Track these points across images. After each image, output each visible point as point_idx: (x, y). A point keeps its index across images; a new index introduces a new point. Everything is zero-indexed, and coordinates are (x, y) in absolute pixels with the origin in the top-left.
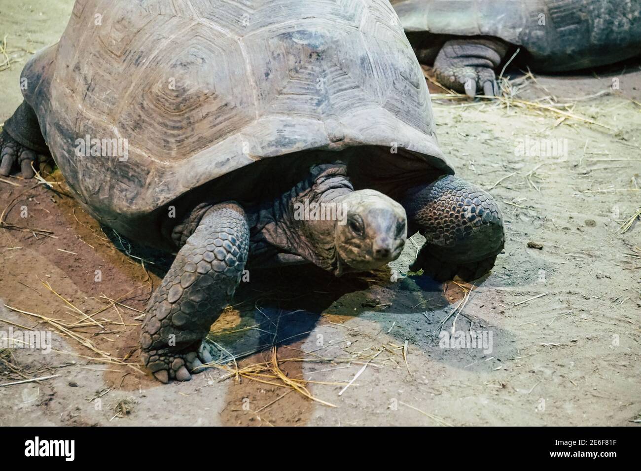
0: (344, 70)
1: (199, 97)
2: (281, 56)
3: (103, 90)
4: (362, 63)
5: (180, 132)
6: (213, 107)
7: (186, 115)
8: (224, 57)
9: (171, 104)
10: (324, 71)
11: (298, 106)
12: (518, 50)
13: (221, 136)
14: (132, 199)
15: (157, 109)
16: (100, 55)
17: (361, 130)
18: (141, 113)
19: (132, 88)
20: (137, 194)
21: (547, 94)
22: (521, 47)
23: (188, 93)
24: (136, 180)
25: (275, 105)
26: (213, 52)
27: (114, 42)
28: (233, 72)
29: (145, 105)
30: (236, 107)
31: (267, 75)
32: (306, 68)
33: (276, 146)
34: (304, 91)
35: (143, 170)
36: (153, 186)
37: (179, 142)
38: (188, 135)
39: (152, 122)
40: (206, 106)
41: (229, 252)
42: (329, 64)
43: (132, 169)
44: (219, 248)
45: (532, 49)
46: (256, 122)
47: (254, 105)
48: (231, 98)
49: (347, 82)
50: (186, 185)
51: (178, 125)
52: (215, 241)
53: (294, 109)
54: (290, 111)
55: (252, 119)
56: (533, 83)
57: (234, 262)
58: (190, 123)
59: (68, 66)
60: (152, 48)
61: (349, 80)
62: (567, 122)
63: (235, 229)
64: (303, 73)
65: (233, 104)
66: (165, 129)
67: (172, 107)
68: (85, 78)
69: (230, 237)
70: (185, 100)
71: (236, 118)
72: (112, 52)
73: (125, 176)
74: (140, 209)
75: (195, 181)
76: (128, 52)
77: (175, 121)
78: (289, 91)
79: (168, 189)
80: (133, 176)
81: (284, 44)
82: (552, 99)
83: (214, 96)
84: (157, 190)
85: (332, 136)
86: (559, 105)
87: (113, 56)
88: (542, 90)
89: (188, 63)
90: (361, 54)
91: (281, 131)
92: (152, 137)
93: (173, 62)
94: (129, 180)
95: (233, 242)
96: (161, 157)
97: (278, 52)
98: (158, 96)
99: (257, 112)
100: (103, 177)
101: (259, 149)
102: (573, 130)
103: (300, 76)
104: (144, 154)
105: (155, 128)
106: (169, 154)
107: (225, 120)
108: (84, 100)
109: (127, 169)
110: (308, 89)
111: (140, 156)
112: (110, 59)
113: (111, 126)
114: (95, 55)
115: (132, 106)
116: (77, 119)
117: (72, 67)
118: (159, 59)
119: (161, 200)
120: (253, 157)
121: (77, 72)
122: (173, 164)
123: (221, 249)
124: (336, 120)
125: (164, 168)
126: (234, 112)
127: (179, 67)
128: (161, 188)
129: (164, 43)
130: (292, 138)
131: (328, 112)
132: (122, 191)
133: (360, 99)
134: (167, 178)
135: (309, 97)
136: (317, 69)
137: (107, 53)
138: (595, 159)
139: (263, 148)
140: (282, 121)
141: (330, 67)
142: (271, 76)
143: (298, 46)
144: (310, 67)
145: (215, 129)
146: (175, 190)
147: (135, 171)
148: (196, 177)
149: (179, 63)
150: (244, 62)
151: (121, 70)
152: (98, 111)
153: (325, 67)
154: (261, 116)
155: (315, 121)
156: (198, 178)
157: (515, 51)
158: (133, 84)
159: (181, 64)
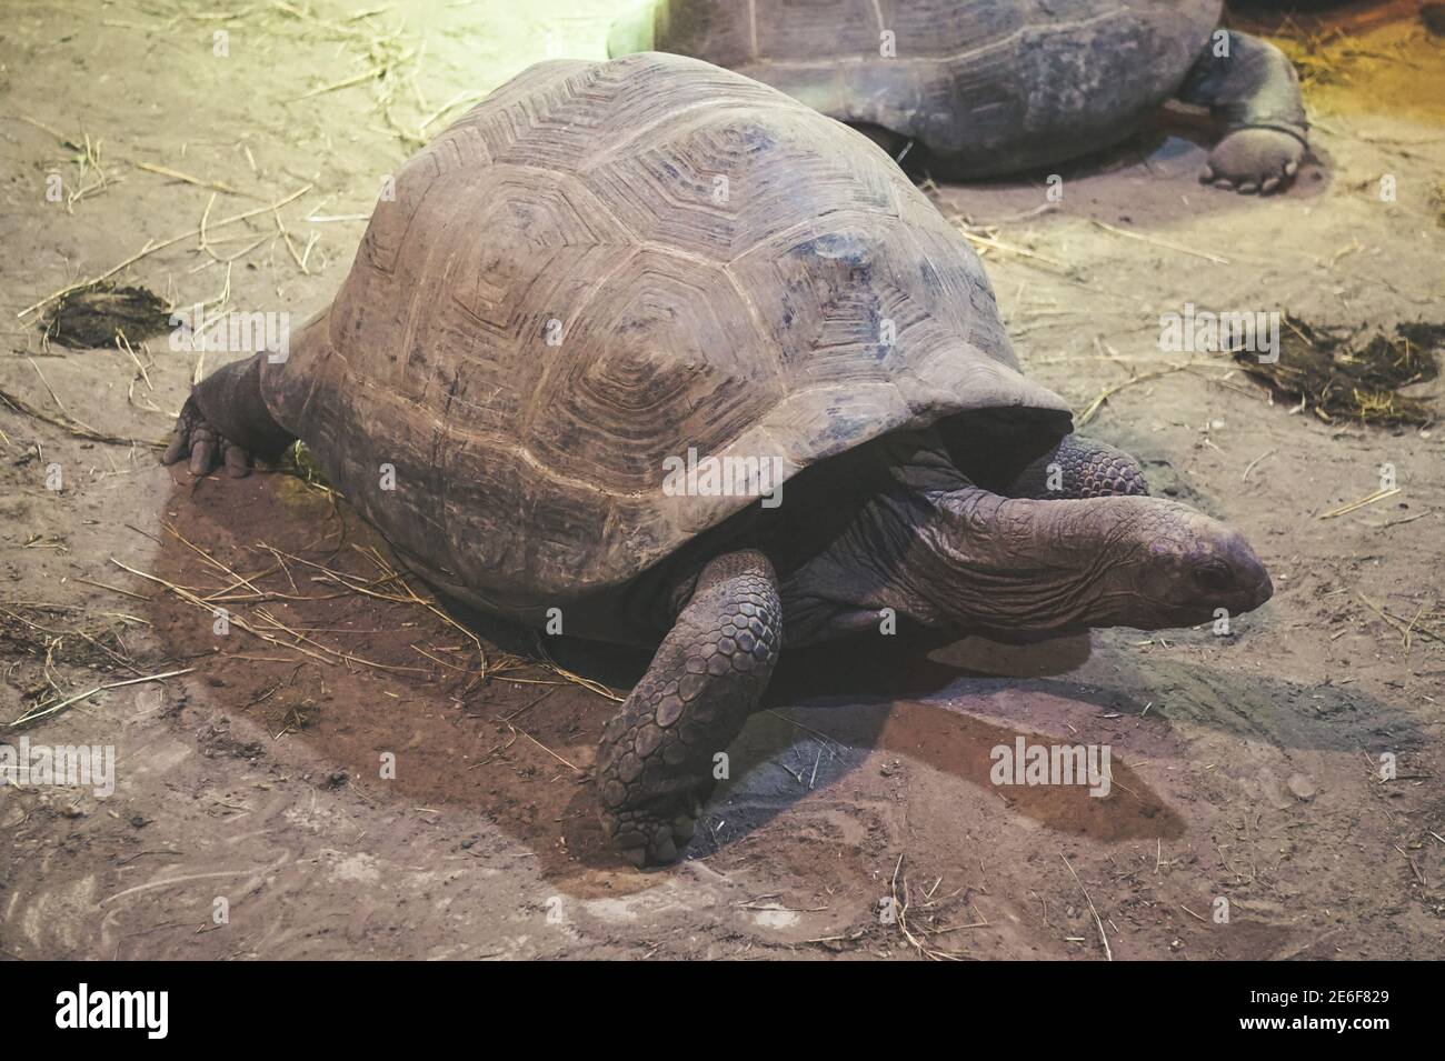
0: (903, 290)
1: (680, 375)
2: (805, 284)
3: (482, 389)
4: (924, 275)
5: (655, 439)
6: (709, 388)
7: (661, 410)
8: (707, 302)
9: (629, 394)
10: (876, 298)
11: (848, 364)
12: (910, 145)
13: (729, 435)
14: (581, 565)
15: (604, 408)
16: (463, 330)
17: (954, 386)
18: (574, 418)
19: (545, 377)
20: (589, 556)
21: (957, 213)
22: (916, 140)
23: (658, 372)
24: (582, 533)
25: (812, 369)
26: (685, 296)
27: (490, 305)
28: (730, 324)
29: (579, 404)
30: (746, 382)
31: (788, 319)
32: (848, 298)
33: (836, 438)
34: (852, 337)
35: (591, 515)
36: (619, 537)
37: (655, 456)
38: (670, 442)
39: (597, 430)
40: (695, 388)
41: (758, 637)
42: (881, 285)
43: (570, 515)
44: (745, 631)
45: (931, 143)
46: (785, 402)
47: (775, 373)
48: (734, 367)
49: (912, 311)
50: (690, 527)
51: (649, 427)
52: (735, 619)
53: (843, 371)
54: (838, 375)
55: (777, 398)
56: (936, 195)
57: (767, 652)
58: (669, 421)
59: (394, 359)
60: (568, 304)
61: (913, 306)
62: (991, 255)
63: (764, 595)
64: (844, 306)
65: (740, 377)
66: (623, 440)
67: (633, 400)
68: (441, 374)
69: (758, 610)
70: (656, 384)
71: (751, 401)
72: (489, 323)
73: (557, 529)
74: (599, 580)
75: (705, 518)
76: (522, 318)
77: (641, 423)
78: (828, 341)
79: (653, 540)
80: (572, 527)
81: (804, 264)
82: (966, 221)
83: (706, 369)
84: (630, 543)
85: (915, 405)
86: (976, 229)
87: (493, 328)
88: (951, 206)
89: (646, 321)
90: (917, 259)
91: (833, 411)
92: (602, 455)
93: (618, 321)
94: (567, 534)
95: (764, 618)
96: (626, 487)
97: (798, 278)
98: (602, 384)
99: (784, 386)
100: (510, 537)
101: (809, 449)
102: (999, 267)
103: (841, 313)
104: (590, 486)
105: (605, 440)
106: (639, 479)
107: (733, 407)
108: (447, 411)
109: (559, 517)
110: (857, 332)
111: (585, 491)
112: (487, 334)
113: (514, 449)
114: (452, 332)
115: (552, 409)
116: (435, 447)
117: (403, 358)
118: (587, 320)
119: (644, 560)
120: (798, 462)
121: (419, 365)
122: (651, 495)
123: (747, 632)
124: (914, 376)
125: (634, 504)
126: (745, 391)
127: (631, 331)
128: (637, 539)
129: (589, 295)
130: (856, 418)
131: (899, 366)
132: (554, 555)
133: (936, 336)
134: (646, 520)
135: (862, 345)
136: (865, 296)
137: (477, 324)
138: (1035, 312)
139: (812, 444)
140: (830, 393)
141: (883, 290)
142: (794, 321)
143: (829, 264)
144: (853, 295)
145: (715, 426)
146: (666, 538)
147: (577, 519)
148: (705, 511)
149: (629, 323)
150: (742, 303)
151: (515, 349)
152: (483, 426)
153: (876, 291)
154: (791, 390)
155: (881, 384)
156: (709, 512)
157: (905, 146)
158: (547, 371)
159: (634, 324)
